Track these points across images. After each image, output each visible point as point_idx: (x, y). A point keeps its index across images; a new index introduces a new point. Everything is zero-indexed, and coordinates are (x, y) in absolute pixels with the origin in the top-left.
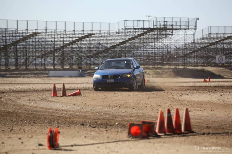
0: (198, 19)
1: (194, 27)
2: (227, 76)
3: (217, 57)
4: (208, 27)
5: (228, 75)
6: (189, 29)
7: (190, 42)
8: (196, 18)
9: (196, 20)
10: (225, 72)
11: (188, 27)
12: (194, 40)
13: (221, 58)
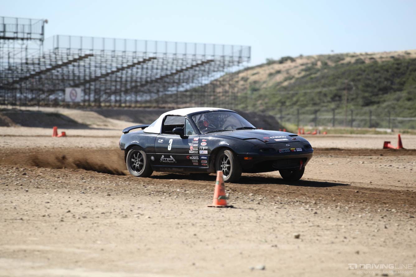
0: (46, 21)
1: (39, 37)
2: (98, 125)
3: (68, 90)
4: (54, 36)
5: (99, 123)
6: (31, 39)
7: (19, 61)
8: (42, 20)
9: (44, 24)
10: (92, 118)
11: (29, 36)
12: (27, 59)
13: (74, 92)
